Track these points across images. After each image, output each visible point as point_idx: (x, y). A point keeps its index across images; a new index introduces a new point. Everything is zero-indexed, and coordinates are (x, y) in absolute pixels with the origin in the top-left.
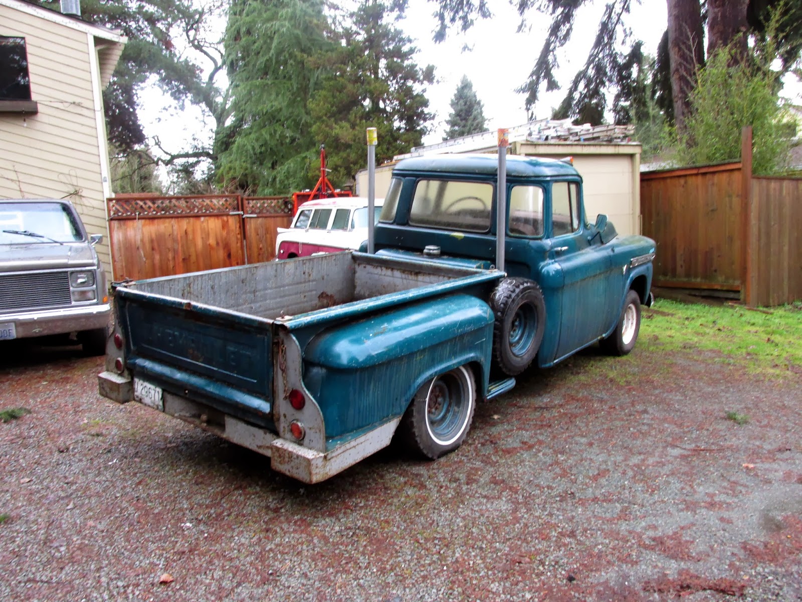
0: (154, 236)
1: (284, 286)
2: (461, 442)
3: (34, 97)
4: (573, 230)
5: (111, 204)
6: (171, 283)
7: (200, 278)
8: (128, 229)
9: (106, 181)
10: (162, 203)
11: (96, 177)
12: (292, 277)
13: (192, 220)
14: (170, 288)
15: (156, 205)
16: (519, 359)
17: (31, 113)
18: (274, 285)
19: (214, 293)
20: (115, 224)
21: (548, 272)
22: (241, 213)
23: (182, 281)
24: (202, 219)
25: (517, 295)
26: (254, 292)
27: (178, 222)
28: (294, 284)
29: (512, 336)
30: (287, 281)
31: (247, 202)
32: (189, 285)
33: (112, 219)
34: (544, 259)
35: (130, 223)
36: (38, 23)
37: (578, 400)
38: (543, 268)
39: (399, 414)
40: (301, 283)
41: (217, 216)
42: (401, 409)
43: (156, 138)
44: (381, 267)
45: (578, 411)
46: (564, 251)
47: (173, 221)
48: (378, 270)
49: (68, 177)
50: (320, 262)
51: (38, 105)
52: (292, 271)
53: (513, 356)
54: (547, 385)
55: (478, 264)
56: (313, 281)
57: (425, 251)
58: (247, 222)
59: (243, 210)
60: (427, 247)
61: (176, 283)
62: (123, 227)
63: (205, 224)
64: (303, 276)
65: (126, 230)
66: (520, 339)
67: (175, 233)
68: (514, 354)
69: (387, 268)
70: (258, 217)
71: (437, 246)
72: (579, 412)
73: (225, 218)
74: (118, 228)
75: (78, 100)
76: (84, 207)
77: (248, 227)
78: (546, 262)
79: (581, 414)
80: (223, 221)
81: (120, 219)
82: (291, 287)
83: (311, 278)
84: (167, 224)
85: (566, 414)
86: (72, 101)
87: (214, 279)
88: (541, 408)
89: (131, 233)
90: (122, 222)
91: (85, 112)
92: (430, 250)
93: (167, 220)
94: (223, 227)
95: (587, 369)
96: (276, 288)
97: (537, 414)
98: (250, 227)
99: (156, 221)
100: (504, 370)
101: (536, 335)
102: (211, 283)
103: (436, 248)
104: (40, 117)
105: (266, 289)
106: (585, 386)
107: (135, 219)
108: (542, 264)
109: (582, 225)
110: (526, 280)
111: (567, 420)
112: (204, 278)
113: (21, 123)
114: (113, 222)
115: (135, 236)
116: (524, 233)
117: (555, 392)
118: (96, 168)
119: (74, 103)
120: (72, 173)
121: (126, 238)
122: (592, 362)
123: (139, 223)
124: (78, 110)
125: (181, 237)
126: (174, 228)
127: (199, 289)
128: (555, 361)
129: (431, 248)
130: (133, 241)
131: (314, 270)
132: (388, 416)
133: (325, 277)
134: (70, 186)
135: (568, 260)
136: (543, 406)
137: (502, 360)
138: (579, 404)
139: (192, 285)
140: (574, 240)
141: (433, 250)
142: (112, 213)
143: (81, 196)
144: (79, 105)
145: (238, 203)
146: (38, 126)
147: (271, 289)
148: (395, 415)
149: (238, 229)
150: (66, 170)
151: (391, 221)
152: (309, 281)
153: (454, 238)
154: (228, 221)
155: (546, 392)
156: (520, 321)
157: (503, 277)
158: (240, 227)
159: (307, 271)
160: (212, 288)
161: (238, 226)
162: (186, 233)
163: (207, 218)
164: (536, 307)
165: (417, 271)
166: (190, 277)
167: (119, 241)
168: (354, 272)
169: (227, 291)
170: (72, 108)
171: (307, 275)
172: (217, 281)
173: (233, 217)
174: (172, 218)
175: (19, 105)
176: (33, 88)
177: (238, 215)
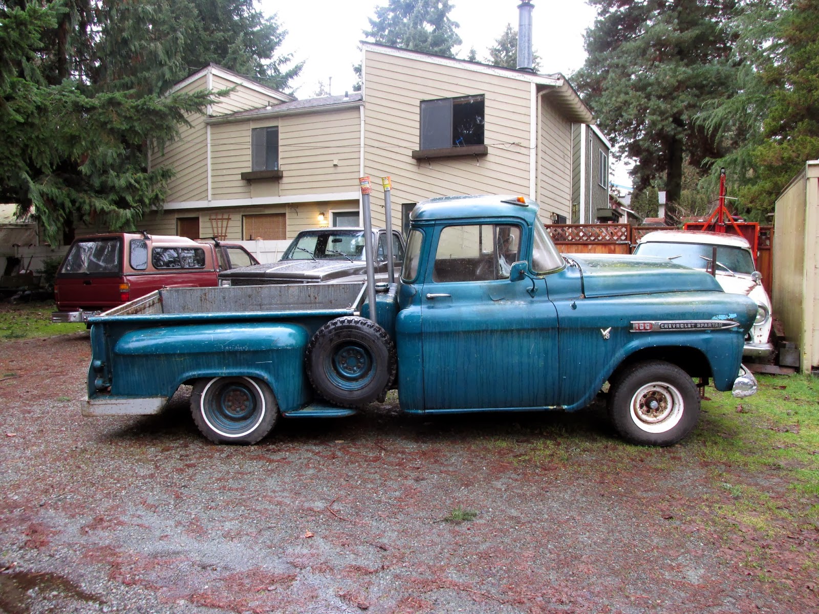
3: (486, 142)
17: (481, 155)
22: (628, 242)
24: (590, 247)
30: (291, 301)
31: (636, 231)
32: (205, 294)
34: (408, 304)
36: (495, 81)
41: (604, 244)
46: (445, 298)
51: (489, 148)
59: (631, 239)
63: (592, 252)
73: (612, 247)
75: (517, 141)
78: (409, 307)
80: (610, 249)
87: (225, 292)
91: (522, 150)
102: (222, 295)
104: (489, 158)
113: (475, 163)
119: (514, 143)
124: (518, 149)
127: (213, 298)
131: (320, 294)
144: (518, 145)
145: (627, 232)
146: (488, 165)
147: (276, 304)
148: (162, 396)
152: (316, 303)
154: (615, 250)
160: (224, 298)
163: (595, 246)
169: (236, 302)
170: (513, 148)
171: (312, 298)
172: (227, 294)
173: (621, 246)
174: (562, 244)
175: (475, 149)
176: (486, 134)
177: (626, 244)
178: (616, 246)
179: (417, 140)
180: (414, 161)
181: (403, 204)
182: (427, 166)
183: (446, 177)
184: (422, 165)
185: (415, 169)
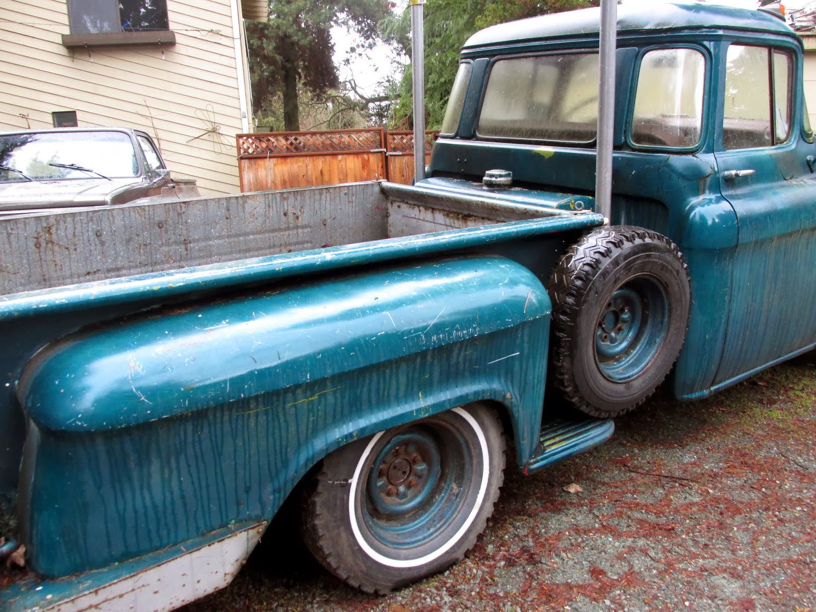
0: (286, 177)
1: (246, 234)
2: (460, 554)
3: (172, 26)
4: (774, 141)
5: (241, 141)
6: (11, 225)
7: (69, 219)
8: (259, 169)
9: (245, 117)
10: (296, 139)
11: (235, 113)
12: (260, 219)
13: (328, 158)
14: (9, 235)
15: (289, 142)
16: (621, 388)
17: (167, 45)
18: (224, 233)
19: (103, 243)
20: (246, 163)
21: (702, 218)
22: (385, 150)
23: (33, 223)
24: (340, 157)
25: (616, 263)
26: (186, 242)
27: (313, 161)
28: (267, 231)
29: (613, 341)
30: (251, 227)
31: (391, 137)
32: (49, 230)
33: (242, 158)
34: (697, 192)
35: (261, 162)
37: (751, 467)
38: (692, 208)
39: (258, 519)
40: (280, 230)
41: (356, 154)
42: (263, 508)
43: (352, 82)
44: (419, 206)
45: (746, 496)
46: (746, 177)
47: (308, 160)
48: (414, 212)
49: (205, 113)
50: (317, 197)
51: (176, 35)
52: (260, 210)
53: (603, 381)
54: (704, 422)
55: (563, 201)
56: (303, 227)
57: (485, 178)
58: (391, 160)
59: (386, 147)
60: (487, 172)
61: (20, 226)
62: (254, 167)
63: (343, 163)
64: (283, 218)
65: (257, 170)
66: (632, 346)
67: (310, 173)
68: (608, 379)
69: (426, 208)
70: (403, 155)
71: (506, 169)
72: (746, 499)
73: (366, 156)
74: (249, 168)
75: (215, 28)
76: (222, 145)
77: (391, 167)
78: (701, 198)
79: (750, 505)
80: (363, 160)
81: (251, 158)
82: (258, 236)
83: (300, 222)
84: (300, 164)
85: (717, 500)
86: (210, 30)
87: (100, 220)
88: (673, 479)
89: (262, 173)
90: (253, 161)
91: (224, 41)
92: (492, 176)
93: (301, 159)
94: (363, 168)
95: (791, 394)
96: (229, 236)
97: (659, 492)
98: (395, 167)
99: (289, 160)
100: (584, 408)
101: (665, 339)
102: (93, 226)
103: (503, 172)
104: (178, 48)
105: (208, 238)
106: (778, 432)
107: (266, 157)
108: (694, 201)
109: (796, 132)
110: (641, 231)
111: (714, 517)
112: (78, 218)
113: (159, 55)
114: (243, 161)
115: (267, 176)
116: (661, 142)
117: (715, 440)
118: (234, 103)
119: (212, 31)
120: (209, 108)
121: (256, 178)
122: (806, 381)
123: (270, 163)
124: (217, 39)
125: (316, 179)
126: (308, 168)
127: (70, 236)
128: (713, 388)
129: (497, 174)
130: (264, 182)
131: (306, 210)
132: (224, 525)
133: (329, 221)
134: (208, 123)
135: (753, 195)
136: (677, 474)
137: (576, 389)
138: (753, 478)
139: (53, 230)
140: (774, 159)
141: (501, 176)
142: (242, 151)
143: (219, 133)
144: (217, 33)
145: (381, 139)
146: (177, 59)
147: (220, 237)
148: (243, 524)
149: (380, 169)
150: (203, 105)
151: (452, 134)
152: (297, 227)
153: (537, 156)
154: (369, 159)
155: (695, 439)
156: (632, 312)
157: (600, 225)
158: (382, 167)
159: (291, 211)
160: (98, 235)
161: (380, 165)
162: (322, 173)
163: (345, 156)
164: (666, 286)
165: (466, 212)
166: (47, 217)
167: (249, 182)
168: (387, 215)
169: (129, 241)
170: (210, 37)
171: (291, 218)
172: (105, 224)
173: (375, 155)
174: (306, 156)
175: (157, 36)
176: (171, 16)
177: (381, 152)
178: (370, 155)
179: (65, 20)
180: (63, 51)
181: (53, 113)
182: (87, 58)
183: (118, 74)
184: (75, 56)
185: (67, 62)
